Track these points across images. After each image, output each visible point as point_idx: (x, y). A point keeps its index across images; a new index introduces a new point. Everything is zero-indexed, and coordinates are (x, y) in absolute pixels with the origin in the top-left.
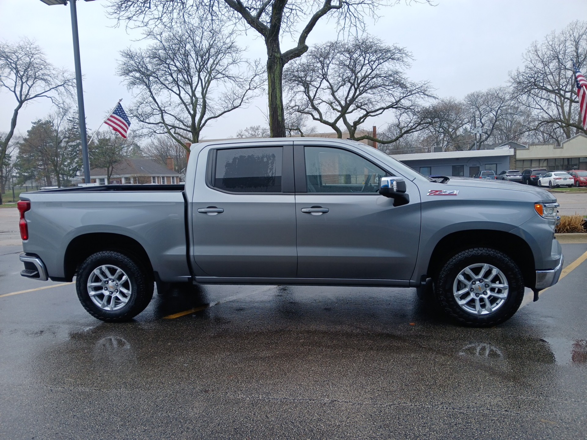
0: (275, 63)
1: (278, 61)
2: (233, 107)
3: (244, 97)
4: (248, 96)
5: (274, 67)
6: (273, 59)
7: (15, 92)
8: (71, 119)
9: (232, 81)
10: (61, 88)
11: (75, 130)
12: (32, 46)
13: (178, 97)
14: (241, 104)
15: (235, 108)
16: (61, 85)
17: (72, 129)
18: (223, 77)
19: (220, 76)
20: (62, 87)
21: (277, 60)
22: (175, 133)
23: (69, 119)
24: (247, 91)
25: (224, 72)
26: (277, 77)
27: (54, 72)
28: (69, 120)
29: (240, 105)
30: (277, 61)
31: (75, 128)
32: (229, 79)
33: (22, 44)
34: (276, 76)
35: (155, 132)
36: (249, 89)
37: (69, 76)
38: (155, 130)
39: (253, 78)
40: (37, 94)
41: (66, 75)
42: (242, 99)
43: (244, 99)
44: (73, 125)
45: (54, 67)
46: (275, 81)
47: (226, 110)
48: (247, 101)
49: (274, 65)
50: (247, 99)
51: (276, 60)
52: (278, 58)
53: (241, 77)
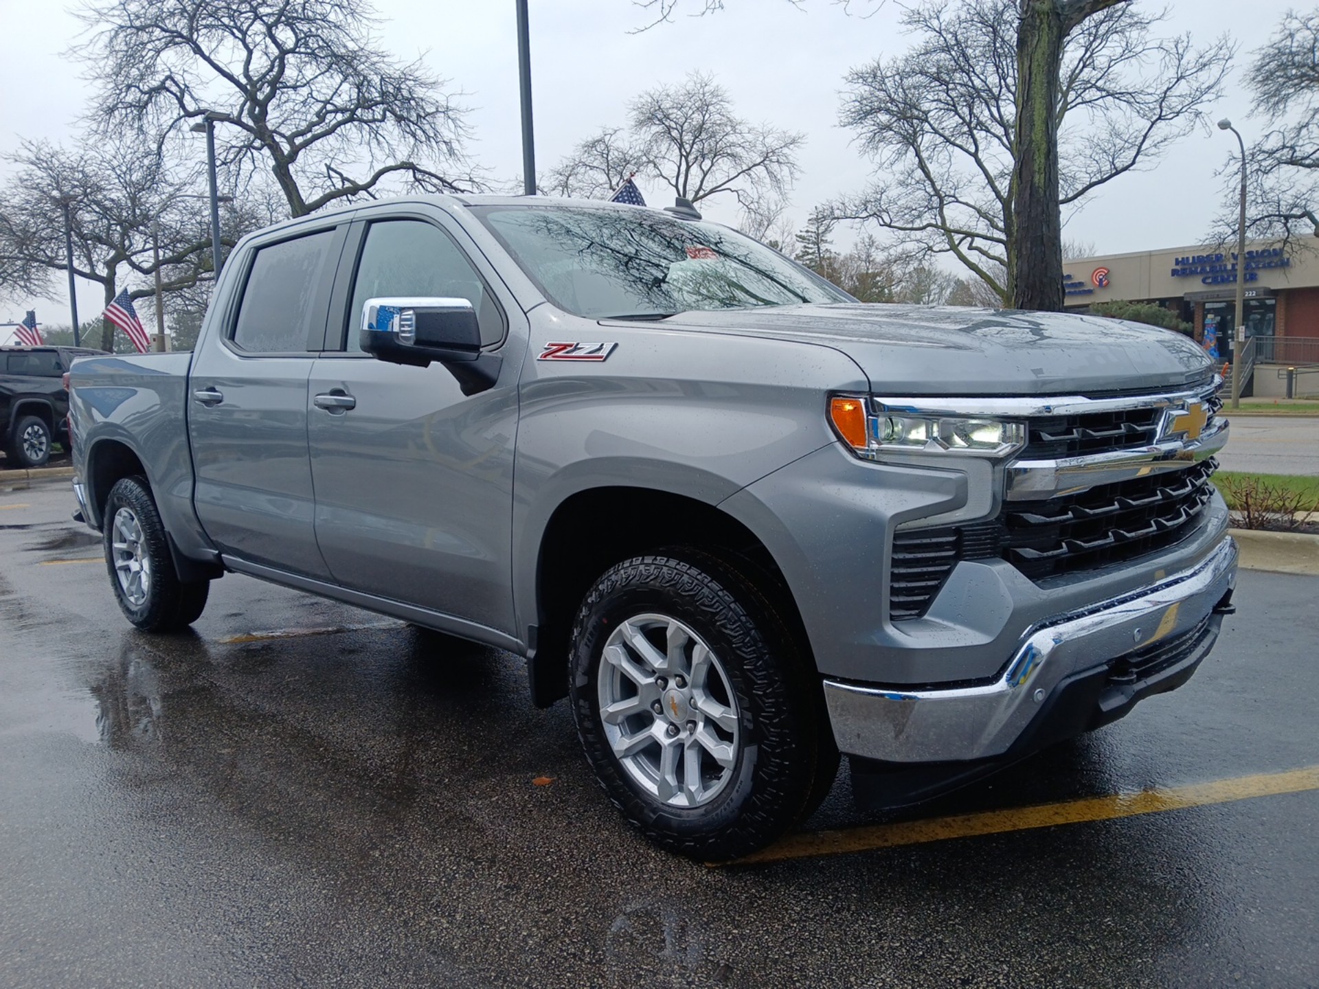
0: (1034, 28)
1: (1045, 21)
2: (1114, 171)
3: (1144, 141)
4: (1155, 137)
5: (1032, 40)
6: (1030, 20)
7: (676, 186)
8: (804, 234)
9: (1123, 105)
10: (760, 170)
11: (810, 257)
12: (707, 89)
13: (972, 159)
14: (1137, 160)
15: (1117, 173)
16: (759, 164)
17: (803, 256)
18: (1102, 97)
19: (1091, 94)
20: (761, 168)
21: (1041, 20)
22: (970, 248)
23: (799, 234)
24: (1153, 123)
25: (1099, 84)
26: (1039, 65)
27: (750, 137)
28: (800, 237)
29: (1133, 163)
30: (1041, 23)
31: (808, 254)
32: (1117, 101)
33: (690, 87)
34: (1036, 63)
35: (930, 248)
36: (1160, 118)
37: (775, 142)
38: (931, 244)
39: (1169, 89)
40: (715, 185)
41: (768, 141)
42: (1140, 147)
43: (1144, 147)
44: (805, 247)
45: (750, 126)
46: (1033, 80)
47: (1094, 180)
48: (1153, 150)
49: (1033, 35)
50: (1155, 146)
51: (1038, 21)
52: (1043, 13)
53: (1150, 90)
